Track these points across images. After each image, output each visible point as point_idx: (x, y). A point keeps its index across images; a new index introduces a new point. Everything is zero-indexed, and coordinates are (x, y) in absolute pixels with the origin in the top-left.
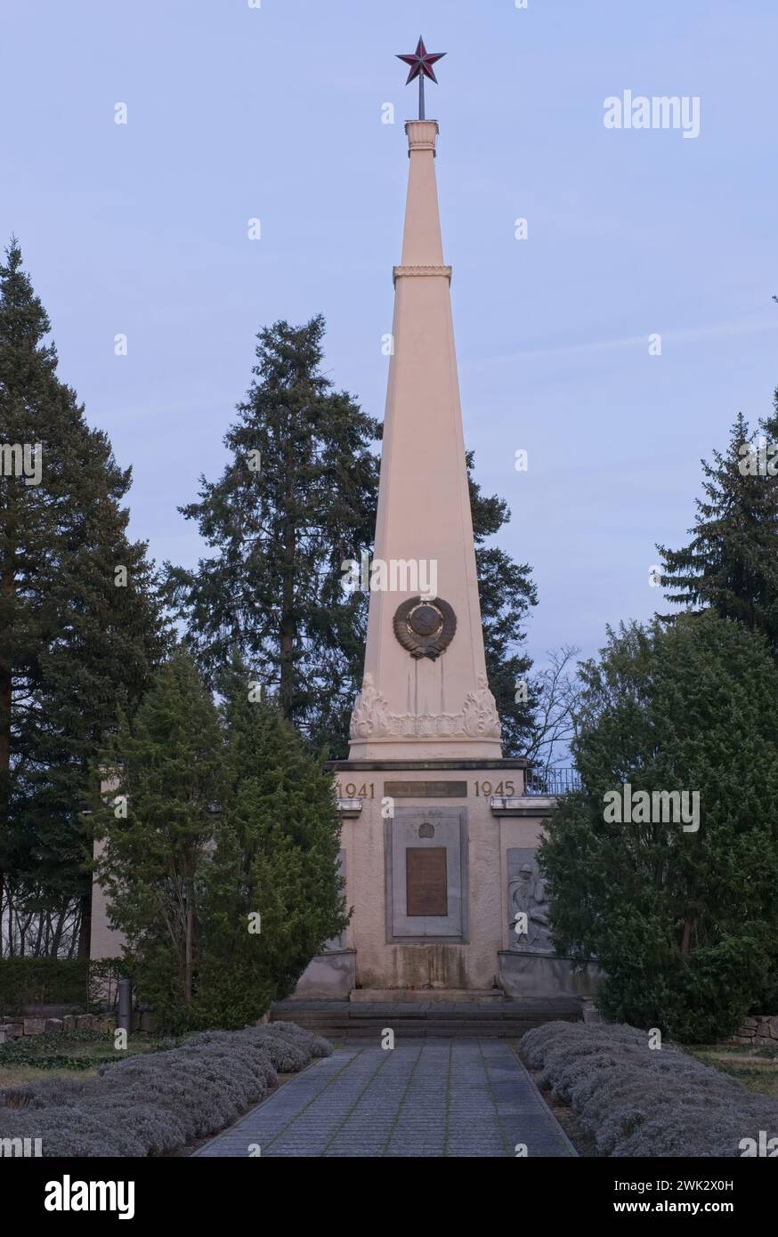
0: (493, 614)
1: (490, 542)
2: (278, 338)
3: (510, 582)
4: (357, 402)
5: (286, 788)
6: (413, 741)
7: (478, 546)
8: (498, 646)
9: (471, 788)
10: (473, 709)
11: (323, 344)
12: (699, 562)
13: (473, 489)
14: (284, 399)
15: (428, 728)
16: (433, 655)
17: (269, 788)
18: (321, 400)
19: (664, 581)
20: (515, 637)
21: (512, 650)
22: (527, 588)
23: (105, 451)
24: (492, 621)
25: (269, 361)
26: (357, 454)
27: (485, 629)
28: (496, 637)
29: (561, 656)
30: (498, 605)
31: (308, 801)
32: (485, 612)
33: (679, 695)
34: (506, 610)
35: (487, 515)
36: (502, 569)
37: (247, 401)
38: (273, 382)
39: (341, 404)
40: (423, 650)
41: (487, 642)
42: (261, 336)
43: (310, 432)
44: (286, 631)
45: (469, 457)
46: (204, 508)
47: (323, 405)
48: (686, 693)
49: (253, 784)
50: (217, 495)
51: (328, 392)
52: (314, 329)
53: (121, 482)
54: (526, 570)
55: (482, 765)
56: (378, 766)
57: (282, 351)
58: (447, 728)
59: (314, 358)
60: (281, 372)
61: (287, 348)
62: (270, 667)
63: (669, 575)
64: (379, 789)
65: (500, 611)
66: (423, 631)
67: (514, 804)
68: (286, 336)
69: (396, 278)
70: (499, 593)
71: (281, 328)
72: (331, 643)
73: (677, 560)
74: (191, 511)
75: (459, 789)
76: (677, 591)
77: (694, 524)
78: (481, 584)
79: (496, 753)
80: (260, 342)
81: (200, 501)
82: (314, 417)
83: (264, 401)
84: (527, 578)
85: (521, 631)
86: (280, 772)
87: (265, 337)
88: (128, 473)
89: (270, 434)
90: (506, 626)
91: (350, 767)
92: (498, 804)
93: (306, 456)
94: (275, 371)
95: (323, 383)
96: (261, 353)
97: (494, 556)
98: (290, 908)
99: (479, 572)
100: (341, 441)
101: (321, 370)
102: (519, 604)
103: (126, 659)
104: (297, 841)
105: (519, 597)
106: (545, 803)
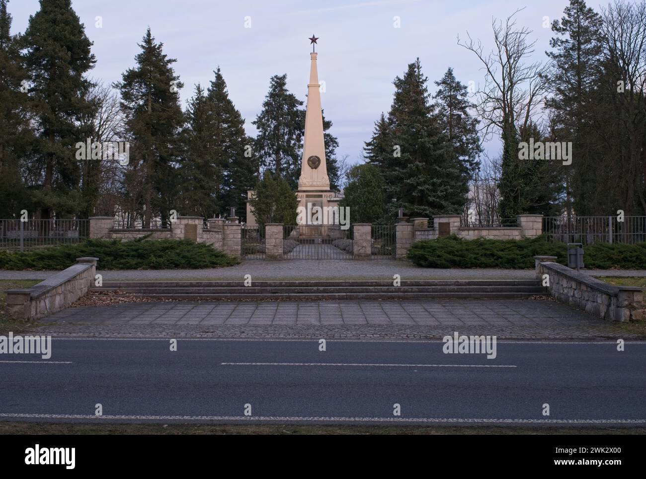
0: (328, 149)
1: (327, 132)
2: (275, 79)
3: (332, 141)
4: (295, 96)
5: (289, 198)
6: (311, 186)
7: (324, 132)
8: (329, 156)
9: (323, 196)
10: (324, 180)
11: (286, 81)
12: (373, 145)
13: (323, 118)
14: (277, 95)
15: (315, 183)
16: (316, 168)
17: (286, 197)
18: (286, 96)
19: (365, 149)
20: (333, 154)
21: (333, 157)
22: (336, 143)
23: (239, 115)
24: (328, 150)
25: (273, 85)
26: (295, 109)
27: (326, 152)
28: (329, 154)
29: (345, 157)
30: (329, 146)
31: (293, 200)
32: (326, 148)
33: (363, 181)
34: (331, 148)
35: (327, 125)
36: (330, 138)
37: (268, 95)
38: (274, 90)
39: (291, 97)
40: (313, 167)
41: (326, 155)
42: (271, 79)
43: (284, 104)
44: (277, 153)
45: (322, 111)
46: (257, 122)
47: (287, 97)
48: (364, 180)
49: (282, 197)
50: (260, 119)
51: (288, 93)
52: (284, 77)
53: (243, 122)
54: (336, 139)
55: (326, 191)
56: (304, 191)
57: (276, 82)
58: (318, 183)
59: (284, 84)
60: (276, 87)
61: (277, 81)
62: (274, 162)
63: (367, 148)
64: (305, 196)
65: (330, 148)
66: (314, 162)
67: (332, 199)
68: (277, 78)
69: (308, 87)
70: (329, 144)
71: (276, 77)
72: (288, 155)
73: (368, 144)
74: (254, 123)
75: (321, 196)
76: (368, 151)
77: (372, 137)
78: (325, 141)
79: (328, 189)
80: (271, 80)
81: (256, 120)
82: (285, 100)
83: (272, 95)
84: (336, 140)
85: (335, 153)
86: (287, 195)
87: (272, 79)
88: (244, 120)
89: (273, 103)
90: (332, 152)
91: (299, 192)
92: (329, 199)
93: (282, 109)
94: (274, 87)
95: (286, 90)
96: (271, 83)
97: (328, 135)
98: (290, 220)
99: (324, 138)
100: (291, 106)
101: (285, 87)
102: (334, 146)
103: (248, 166)
104: (291, 208)
105: (334, 145)
106: (338, 199)
